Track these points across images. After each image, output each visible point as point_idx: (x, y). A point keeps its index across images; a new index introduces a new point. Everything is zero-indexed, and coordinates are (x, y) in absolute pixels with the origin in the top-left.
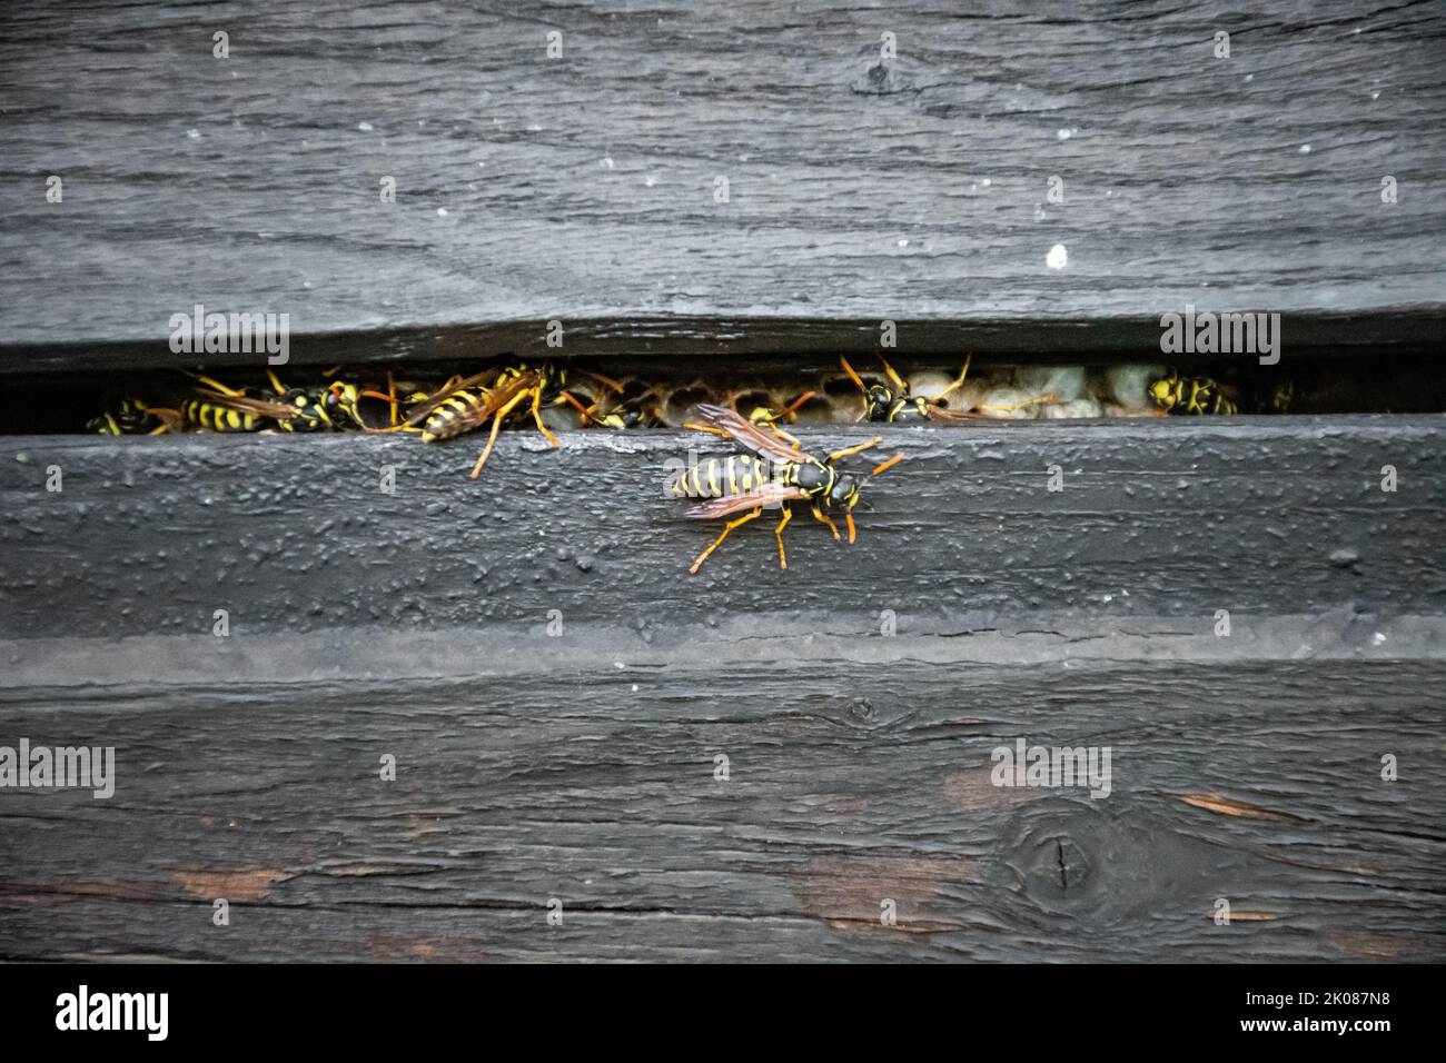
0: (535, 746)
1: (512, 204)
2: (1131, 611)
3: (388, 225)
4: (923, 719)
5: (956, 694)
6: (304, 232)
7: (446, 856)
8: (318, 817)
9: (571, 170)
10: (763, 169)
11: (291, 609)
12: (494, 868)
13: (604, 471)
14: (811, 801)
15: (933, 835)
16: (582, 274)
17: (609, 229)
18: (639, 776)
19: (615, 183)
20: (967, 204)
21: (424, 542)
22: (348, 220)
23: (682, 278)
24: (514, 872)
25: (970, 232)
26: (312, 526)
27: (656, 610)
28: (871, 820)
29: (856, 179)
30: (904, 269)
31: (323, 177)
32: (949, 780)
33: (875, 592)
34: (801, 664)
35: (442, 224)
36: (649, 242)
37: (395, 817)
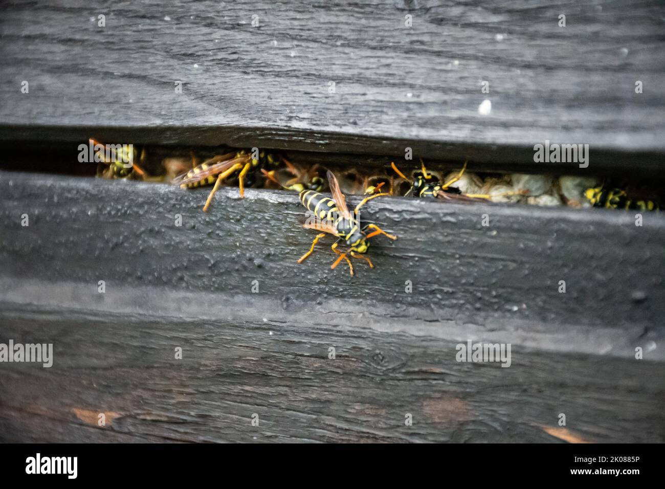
0: (225, 360)
1: (228, 63)
2: (527, 317)
3: (171, 71)
4: (410, 366)
5: (425, 354)
6: (134, 73)
7: (189, 415)
8: (131, 386)
9: (256, 46)
10: (347, 50)
11: (129, 275)
12: (211, 424)
13: (265, 212)
14: (358, 407)
15: (419, 434)
16: (253, 103)
17: (270, 79)
18: (276, 382)
19: (276, 54)
20: (443, 75)
21: (185, 244)
22: (153, 68)
23: (299, 108)
24: (221, 428)
25: (444, 91)
26: (135, 230)
27: (293, 292)
28: (388, 422)
29: (392, 58)
30: (408, 109)
31: (145, 44)
32: (425, 403)
33: (398, 292)
34: (351, 329)
35: (196, 72)
36: (287, 88)
37: (165, 391)
